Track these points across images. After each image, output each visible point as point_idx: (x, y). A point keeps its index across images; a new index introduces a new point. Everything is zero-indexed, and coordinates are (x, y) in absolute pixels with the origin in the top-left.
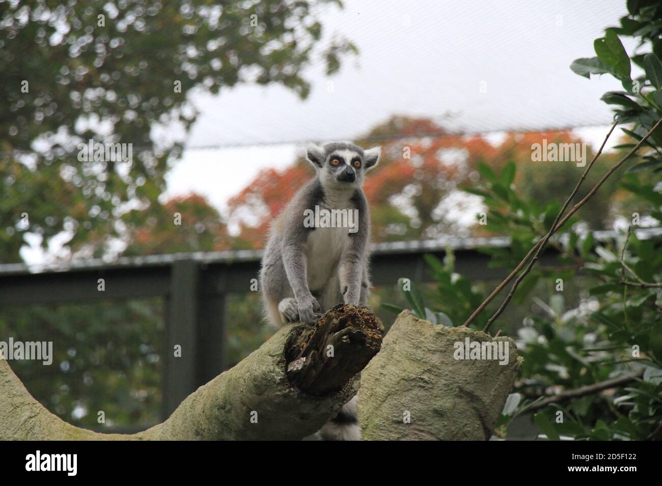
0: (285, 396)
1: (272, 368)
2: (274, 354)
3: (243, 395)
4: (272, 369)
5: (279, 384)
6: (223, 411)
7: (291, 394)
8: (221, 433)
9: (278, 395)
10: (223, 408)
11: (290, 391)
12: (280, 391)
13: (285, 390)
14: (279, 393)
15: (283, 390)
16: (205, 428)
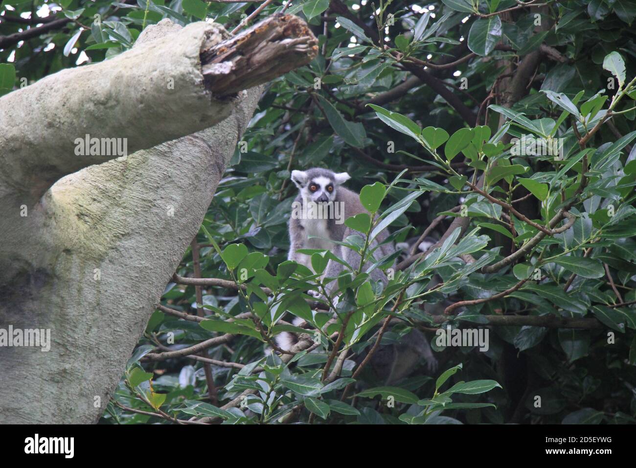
0: (200, 98)
1: (190, 69)
2: (191, 56)
3: (146, 94)
4: (191, 71)
5: (197, 86)
6: (102, 107)
7: (207, 96)
8: (90, 128)
9: (193, 96)
10: (104, 103)
11: (206, 94)
12: (196, 92)
13: (202, 92)
14: (194, 94)
15: (199, 91)
16: (65, 122)
